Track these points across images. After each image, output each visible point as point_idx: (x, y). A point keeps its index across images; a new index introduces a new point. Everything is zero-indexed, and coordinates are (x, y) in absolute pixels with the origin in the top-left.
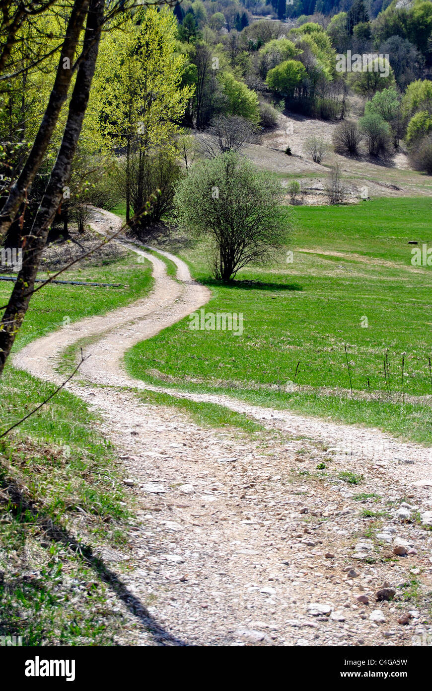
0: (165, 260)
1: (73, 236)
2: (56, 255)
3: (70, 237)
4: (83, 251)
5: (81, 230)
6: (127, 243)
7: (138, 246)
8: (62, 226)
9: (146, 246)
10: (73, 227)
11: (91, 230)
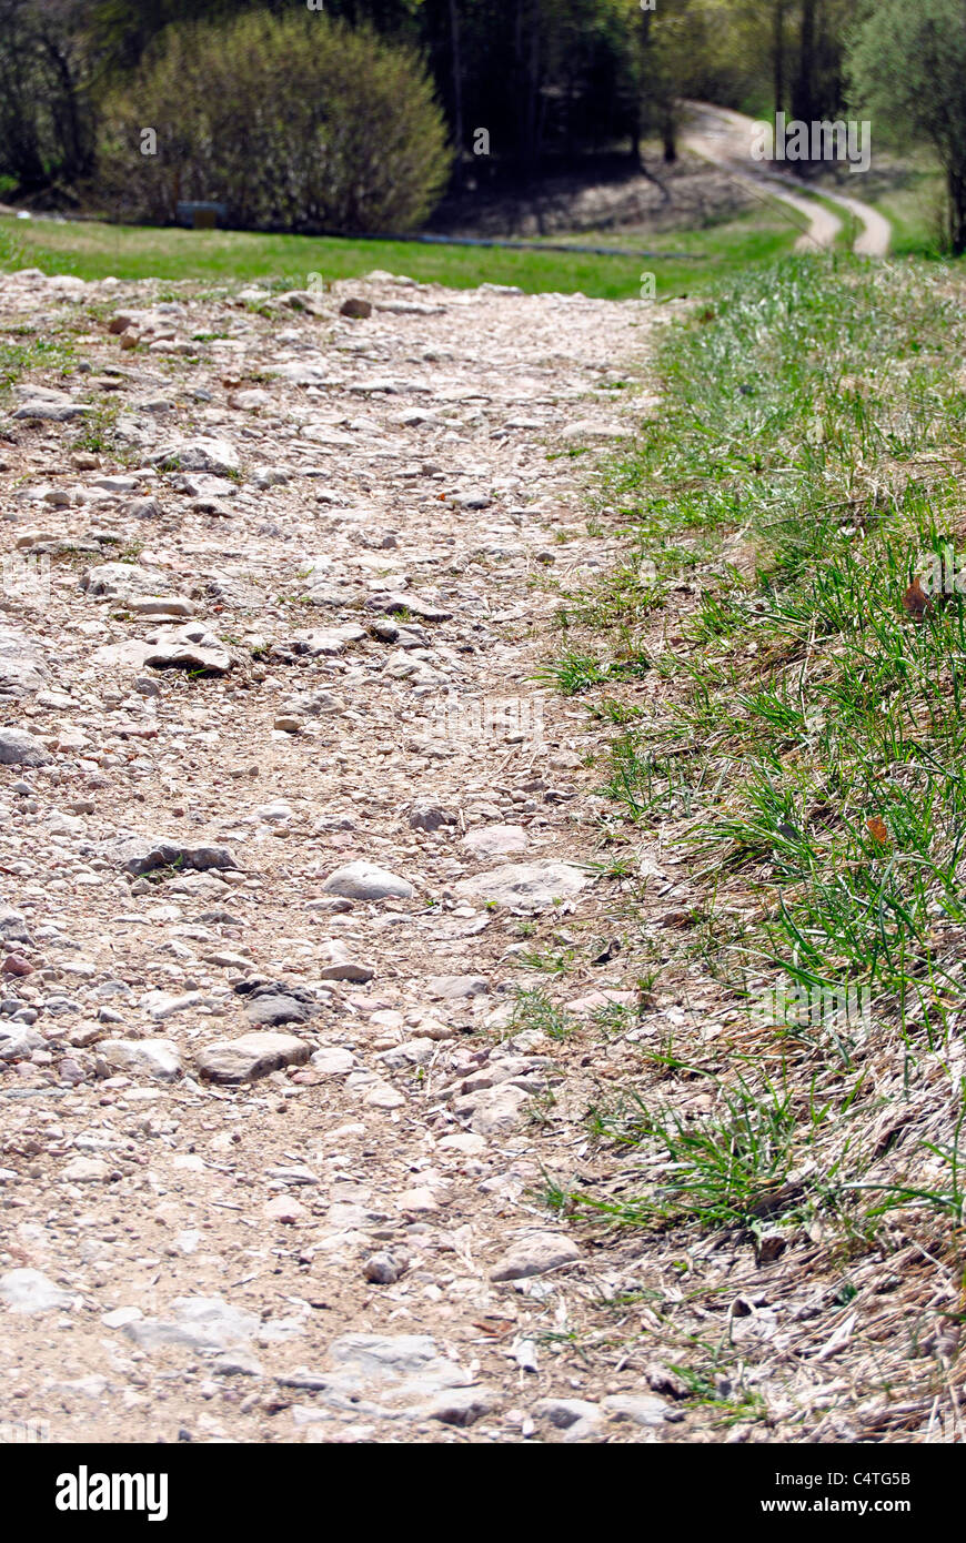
0: (842, 214)
1: (650, 168)
2: (607, 207)
3: (643, 172)
4: (667, 200)
5: (670, 155)
6: (766, 180)
7: (790, 187)
8: (626, 147)
9: (810, 187)
10: (652, 149)
11: (693, 155)
